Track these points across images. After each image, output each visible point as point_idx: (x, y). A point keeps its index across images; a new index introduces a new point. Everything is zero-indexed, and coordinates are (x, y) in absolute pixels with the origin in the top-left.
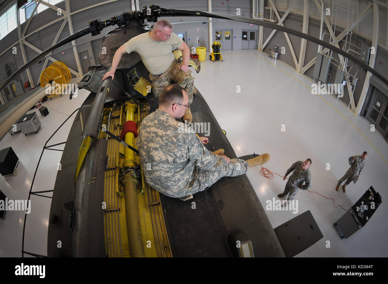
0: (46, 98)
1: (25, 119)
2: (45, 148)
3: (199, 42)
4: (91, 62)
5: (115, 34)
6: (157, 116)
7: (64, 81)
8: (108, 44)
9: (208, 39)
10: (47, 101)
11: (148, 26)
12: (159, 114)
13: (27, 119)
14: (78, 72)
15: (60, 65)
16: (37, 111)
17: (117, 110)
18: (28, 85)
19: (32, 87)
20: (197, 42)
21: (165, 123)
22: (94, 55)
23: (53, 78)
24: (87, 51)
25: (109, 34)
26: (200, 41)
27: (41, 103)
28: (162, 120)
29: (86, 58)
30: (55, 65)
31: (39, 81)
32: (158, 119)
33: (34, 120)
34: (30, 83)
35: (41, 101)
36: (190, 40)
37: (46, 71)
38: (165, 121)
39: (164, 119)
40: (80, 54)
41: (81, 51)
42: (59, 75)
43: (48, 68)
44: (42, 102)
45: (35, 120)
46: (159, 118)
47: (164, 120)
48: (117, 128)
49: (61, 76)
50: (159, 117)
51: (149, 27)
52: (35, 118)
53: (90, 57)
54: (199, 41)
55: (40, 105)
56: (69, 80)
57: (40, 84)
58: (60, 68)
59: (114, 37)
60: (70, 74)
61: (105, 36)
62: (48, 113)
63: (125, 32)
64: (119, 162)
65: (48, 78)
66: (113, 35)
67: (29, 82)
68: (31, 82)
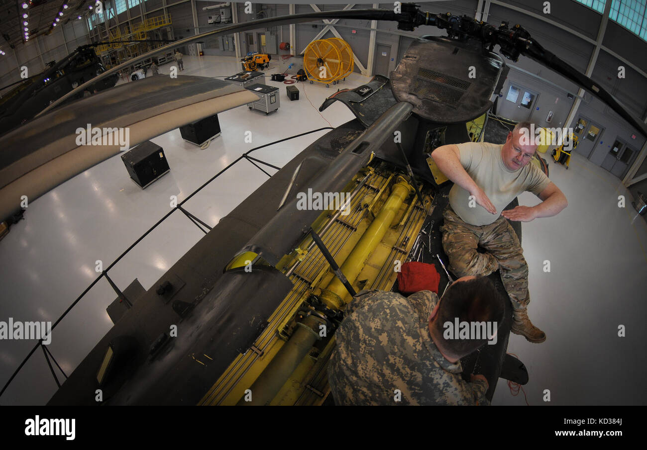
0: (305, 78)
1: (258, 89)
2: (245, 156)
3: (549, 120)
4: (390, 65)
5: (437, 44)
6: (428, 363)
7: (340, 69)
8: (418, 57)
9: (564, 121)
10: (304, 82)
11: (498, 61)
12: (435, 363)
13: (261, 90)
14: (366, 68)
15: (343, 45)
16: (282, 87)
17: (382, 176)
18: (287, 47)
19: (291, 53)
20: (547, 119)
21: (437, 394)
22: (398, 57)
23: (325, 58)
24: (390, 47)
25: (426, 40)
26: (551, 120)
27: (295, 80)
28: (435, 382)
29: (384, 54)
30: (336, 42)
31: (305, 51)
32: (428, 374)
33: (271, 96)
34: (289, 46)
35: (296, 77)
36: (538, 110)
37: (319, 43)
38: (439, 389)
39: (441, 382)
40: (378, 46)
41: (380, 42)
42: (336, 58)
43: (323, 40)
44: (297, 79)
45: (273, 98)
46: (431, 373)
47: (439, 384)
48: (361, 210)
49: (338, 61)
50: (431, 370)
51: (498, 64)
52: (275, 95)
53: (391, 57)
54: (550, 118)
55: (293, 82)
56: (349, 73)
57: (303, 55)
58: (342, 49)
59: (435, 50)
60: (353, 63)
61: (419, 40)
62: (297, 98)
63: (455, 52)
64: (321, 279)
65: (318, 54)
66: (435, 45)
67: (288, 44)
68: (291, 45)
